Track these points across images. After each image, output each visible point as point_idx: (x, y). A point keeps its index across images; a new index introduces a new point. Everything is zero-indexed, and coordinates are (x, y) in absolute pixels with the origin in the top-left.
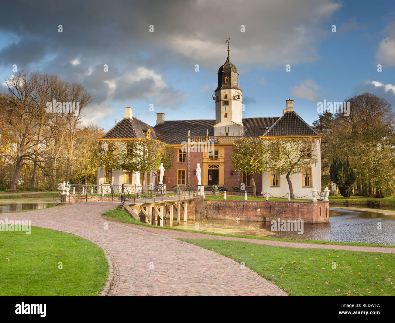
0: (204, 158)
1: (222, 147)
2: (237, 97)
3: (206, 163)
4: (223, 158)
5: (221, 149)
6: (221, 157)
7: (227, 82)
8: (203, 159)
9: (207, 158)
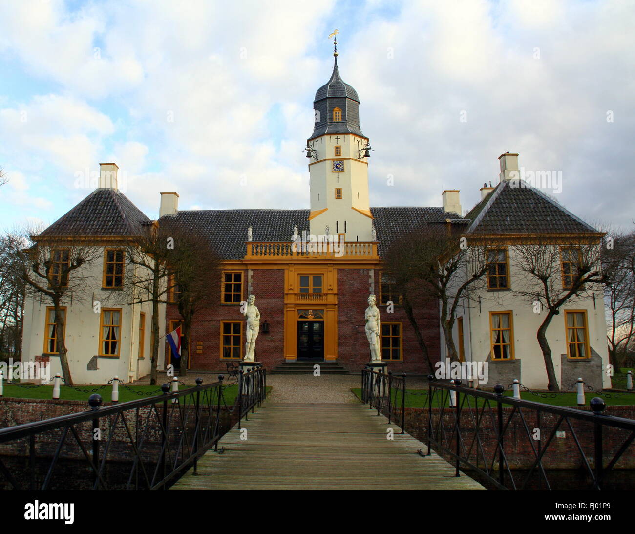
0: (287, 294)
1: (331, 269)
2: (363, 153)
3: (293, 306)
4: (335, 294)
5: (329, 273)
6: (330, 292)
7: (339, 119)
8: (285, 296)
9: (295, 294)
